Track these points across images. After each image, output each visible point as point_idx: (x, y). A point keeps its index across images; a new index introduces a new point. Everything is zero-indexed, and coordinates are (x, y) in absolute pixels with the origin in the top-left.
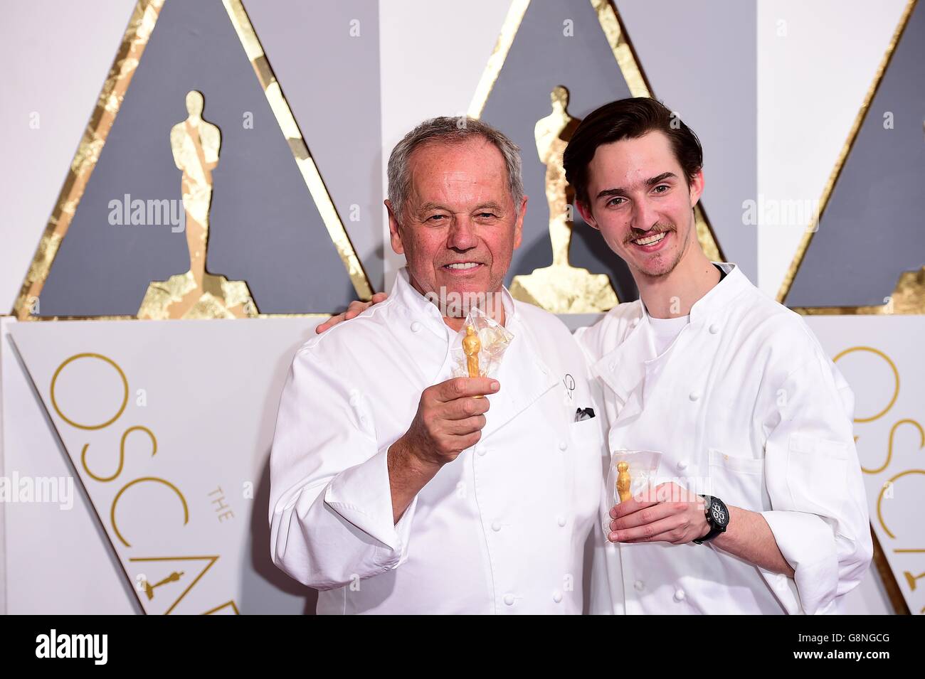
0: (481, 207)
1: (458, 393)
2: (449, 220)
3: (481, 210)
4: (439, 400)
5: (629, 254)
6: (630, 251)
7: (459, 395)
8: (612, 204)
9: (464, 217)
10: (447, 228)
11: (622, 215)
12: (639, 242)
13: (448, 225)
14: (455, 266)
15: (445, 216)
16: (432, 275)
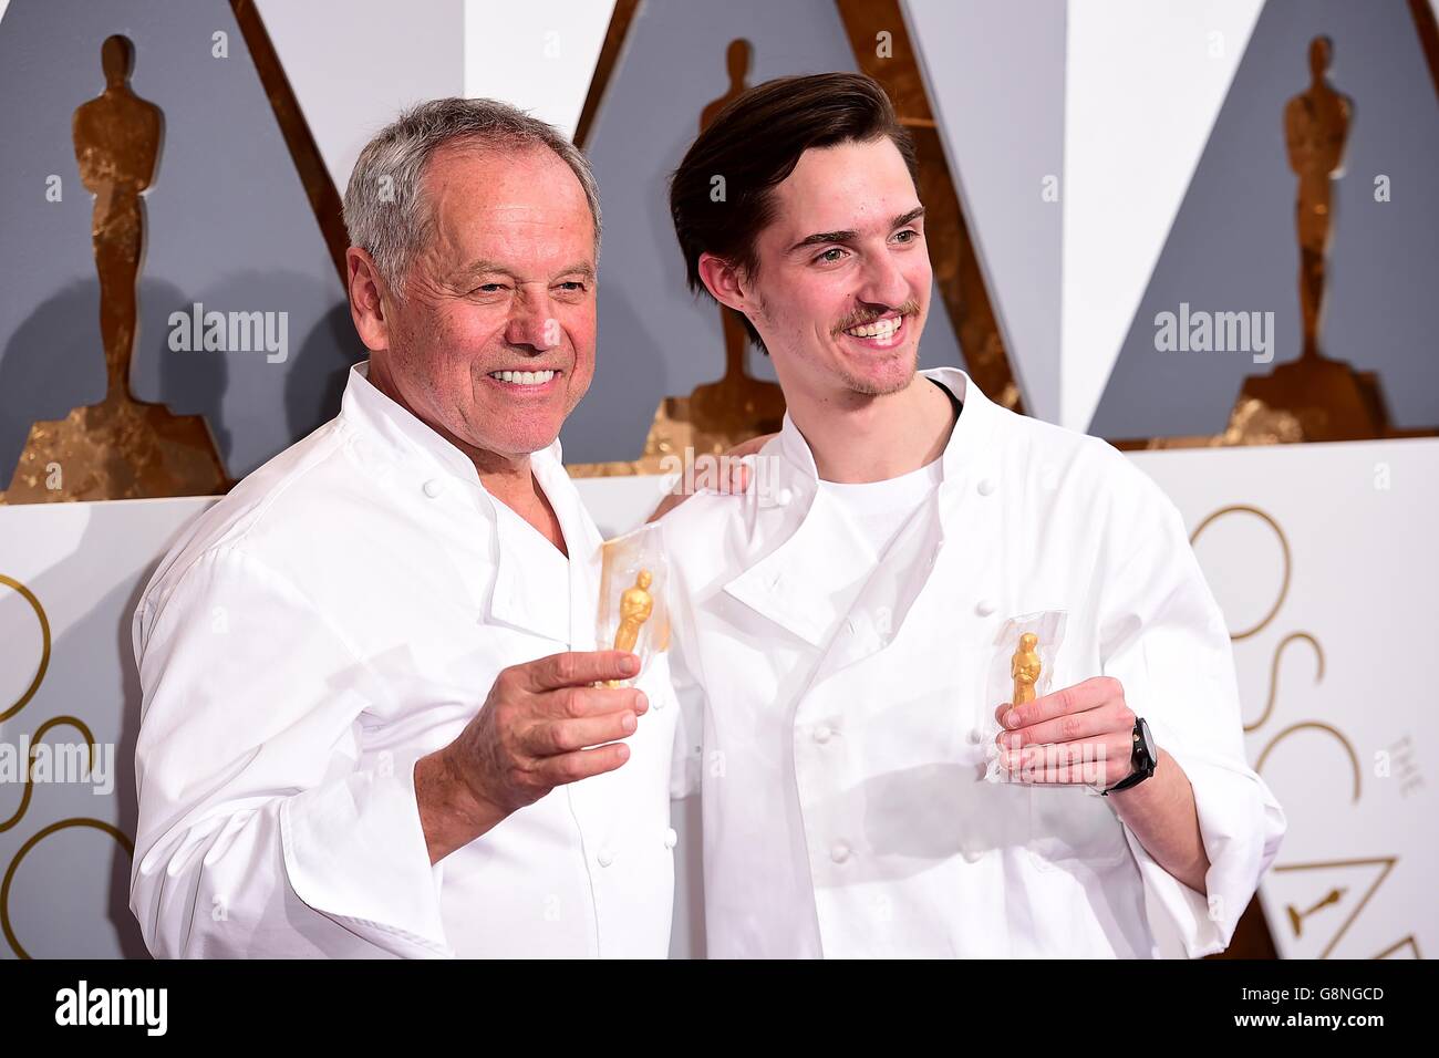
0: (569, 272)
1: (560, 676)
2: (511, 293)
3: (566, 277)
4: (526, 689)
5: (838, 354)
6: (839, 347)
7: (562, 681)
8: (825, 259)
9: (539, 289)
10: (505, 308)
11: (841, 280)
12: (862, 331)
13: (509, 303)
14: (508, 376)
15: (503, 286)
16: (468, 391)
